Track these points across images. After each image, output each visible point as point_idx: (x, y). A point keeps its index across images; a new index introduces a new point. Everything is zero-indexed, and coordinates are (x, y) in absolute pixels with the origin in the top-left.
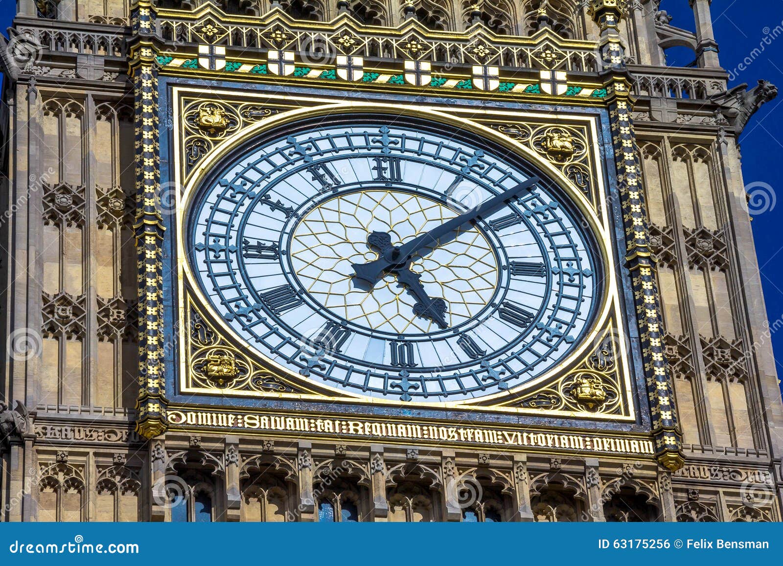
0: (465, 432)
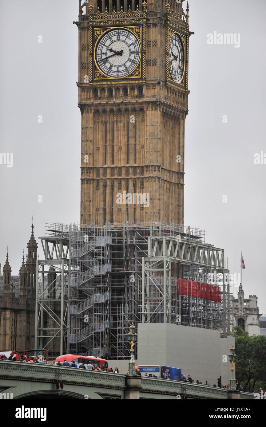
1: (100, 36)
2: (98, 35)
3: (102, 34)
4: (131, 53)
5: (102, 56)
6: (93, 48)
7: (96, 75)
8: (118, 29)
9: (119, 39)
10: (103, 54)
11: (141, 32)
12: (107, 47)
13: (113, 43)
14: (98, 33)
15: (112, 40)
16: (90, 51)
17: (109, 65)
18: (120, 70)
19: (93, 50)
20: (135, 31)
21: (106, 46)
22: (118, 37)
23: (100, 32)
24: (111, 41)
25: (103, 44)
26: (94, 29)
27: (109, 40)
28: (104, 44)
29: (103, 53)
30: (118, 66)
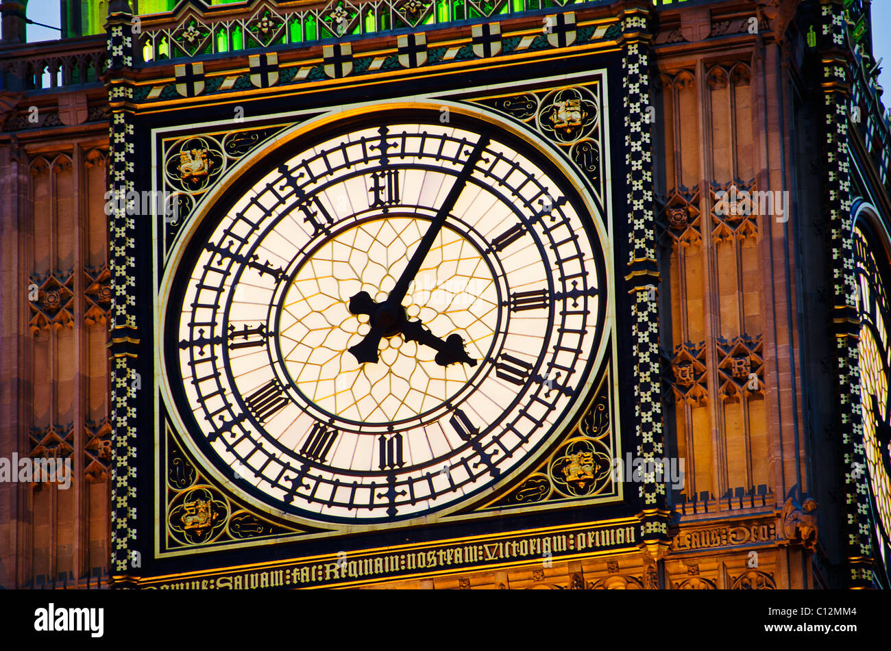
0: (445, 553)
1: (212, 193)
2: (195, 182)
3: (228, 176)
4: (517, 302)
5: (232, 353)
6: (144, 292)
7: (176, 520)
8: (382, 120)
9: (395, 200)
10: (239, 340)
11: (603, 120)
12: (275, 273)
13: (330, 237)
14: (193, 164)
15: (321, 219)
16: (121, 320)
17: (307, 425)
18: (408, 461)
19: (144, 310)
20: (545, 119)
21: (264, 269)
22: (383, 182)
23: (209, 156)
24: (317, 226)
25: (236, 257)
26: (154, 132)
27: (298, 215)
28: (251, 253)
29: (246, 332)
30: (390, 425)
